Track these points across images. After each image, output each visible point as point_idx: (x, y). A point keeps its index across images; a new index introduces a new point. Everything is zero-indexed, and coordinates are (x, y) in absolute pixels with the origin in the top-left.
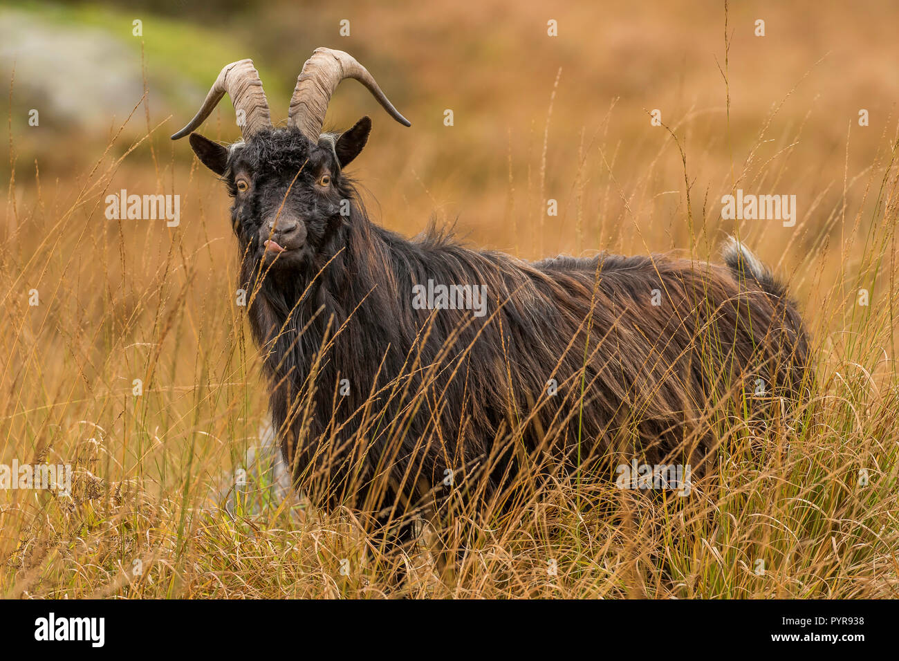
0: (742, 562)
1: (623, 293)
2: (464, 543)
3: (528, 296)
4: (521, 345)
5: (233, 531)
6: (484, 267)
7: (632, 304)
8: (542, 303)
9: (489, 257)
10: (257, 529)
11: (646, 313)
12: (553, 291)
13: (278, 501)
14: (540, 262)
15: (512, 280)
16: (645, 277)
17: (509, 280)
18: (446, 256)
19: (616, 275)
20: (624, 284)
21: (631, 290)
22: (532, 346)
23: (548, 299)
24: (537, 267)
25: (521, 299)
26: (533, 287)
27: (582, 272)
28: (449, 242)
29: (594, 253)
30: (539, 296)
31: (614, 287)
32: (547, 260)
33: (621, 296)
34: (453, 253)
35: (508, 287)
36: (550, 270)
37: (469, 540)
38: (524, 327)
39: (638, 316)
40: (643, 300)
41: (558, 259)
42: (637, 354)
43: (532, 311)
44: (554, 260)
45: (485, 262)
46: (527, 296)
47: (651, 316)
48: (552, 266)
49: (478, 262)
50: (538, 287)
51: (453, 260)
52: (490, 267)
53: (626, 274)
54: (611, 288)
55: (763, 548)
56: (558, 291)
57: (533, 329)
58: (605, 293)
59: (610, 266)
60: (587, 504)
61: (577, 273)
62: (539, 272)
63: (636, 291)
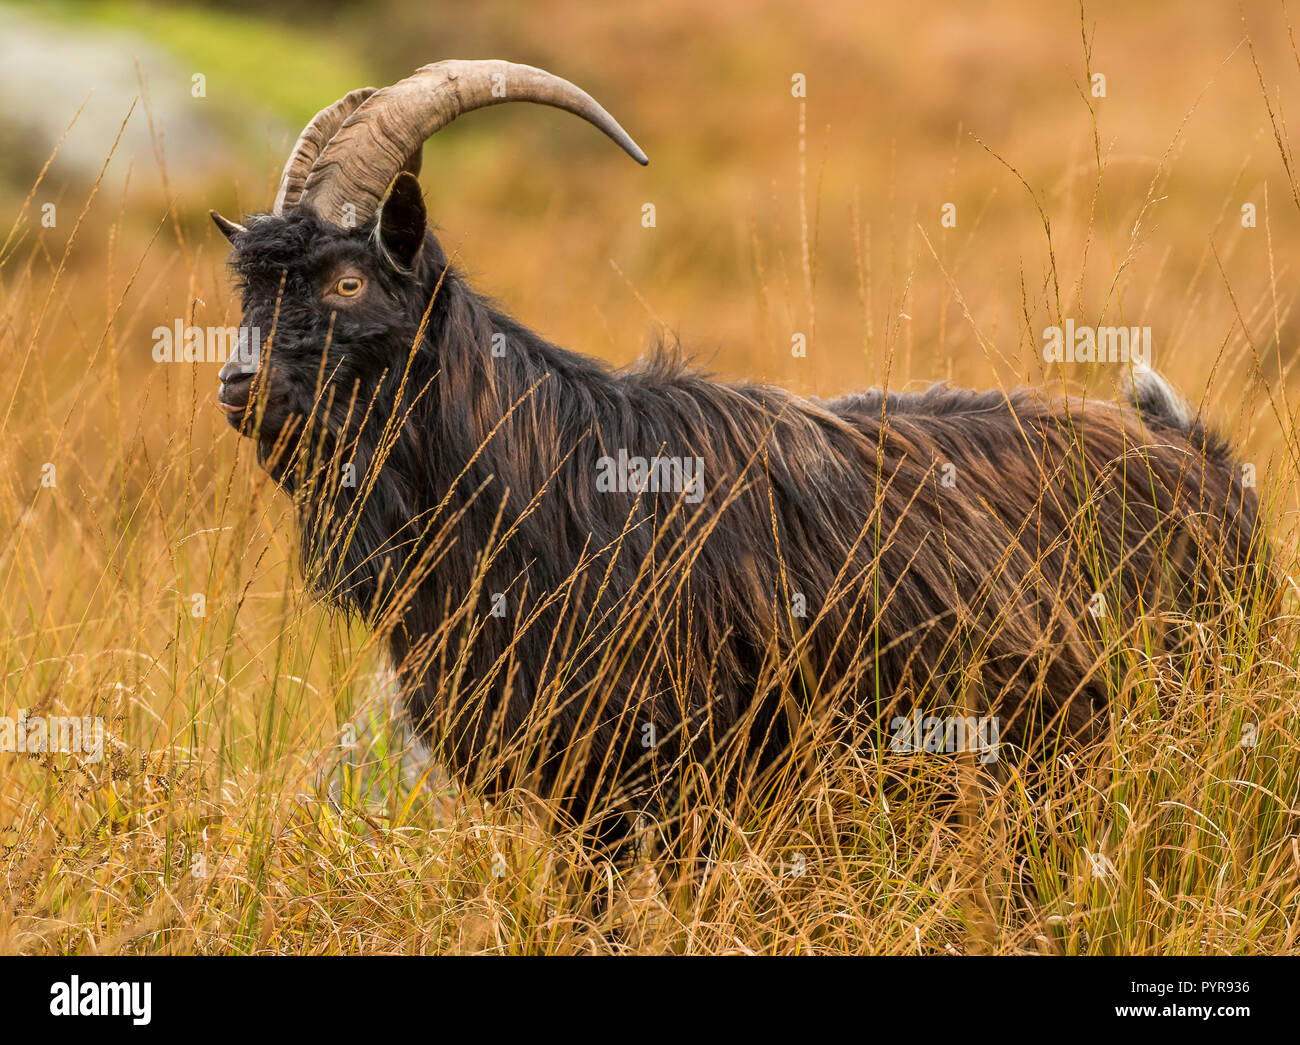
0: (1151, 881)
1: (973, 450)
2: (706, 849)
3: (814, 456)
4: (801, 537)
5: (339, 831)
6: (742, 412)
7: (988, 468)
8: (835, 470)
9: (753, 395)
10: (375, 827)
11: (1010, 482)
12: (858, 448)
13: (410, 784)
14: (836, 400)
15: (789, 430)
16: (1008, 425)
17: (783, 431)
18: (675, 394)
19: (961, 421)
20: (975, 435)
21: (985, 445)
22: (819, 538)
23: (845, 461)
24: (832, 410)
25: (801, 461)
26: (822, 442)
27: (908, 416)
28: (686, 372)
29: (924, 386)
30: (832, 457)
31: (960, 442)
32: (850, 397)
33: (969, 456)
34: (689, 390)
35: (781, 443)
36: (855, 414)
37: (713, 845)
38: (804, 508)
39: (997, 488)
40: (1005, 462)
41: (869, 395)
42: (994, 550)
43: (818, 483)
44: (862, 397)
45: (745, 404)
46: (814, 458)
47: (1017, 487)
48: (858, 406)
49: (732, 404)
50: (833, 443)
51: (687, 400)
52: (753, 412)
53: (978, 419)
54: (953, 443)
55: (1185, 859)
56: (865, 447)
57: (820, 511)
58: (943, 451)
59: (952, 406)
60: (901, 788)
61: (900, 418)
62: (835, 419)
63: (995, 447)
